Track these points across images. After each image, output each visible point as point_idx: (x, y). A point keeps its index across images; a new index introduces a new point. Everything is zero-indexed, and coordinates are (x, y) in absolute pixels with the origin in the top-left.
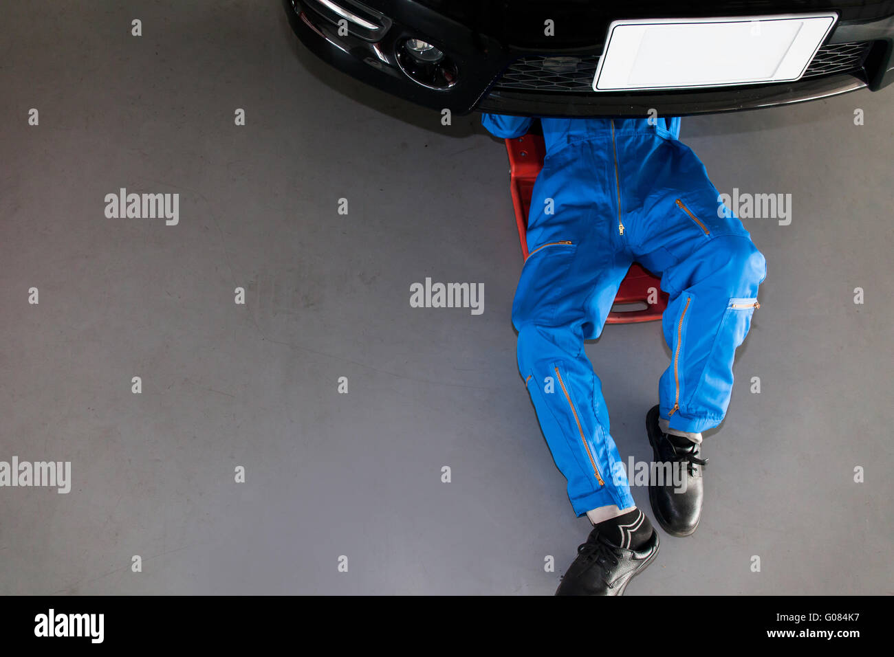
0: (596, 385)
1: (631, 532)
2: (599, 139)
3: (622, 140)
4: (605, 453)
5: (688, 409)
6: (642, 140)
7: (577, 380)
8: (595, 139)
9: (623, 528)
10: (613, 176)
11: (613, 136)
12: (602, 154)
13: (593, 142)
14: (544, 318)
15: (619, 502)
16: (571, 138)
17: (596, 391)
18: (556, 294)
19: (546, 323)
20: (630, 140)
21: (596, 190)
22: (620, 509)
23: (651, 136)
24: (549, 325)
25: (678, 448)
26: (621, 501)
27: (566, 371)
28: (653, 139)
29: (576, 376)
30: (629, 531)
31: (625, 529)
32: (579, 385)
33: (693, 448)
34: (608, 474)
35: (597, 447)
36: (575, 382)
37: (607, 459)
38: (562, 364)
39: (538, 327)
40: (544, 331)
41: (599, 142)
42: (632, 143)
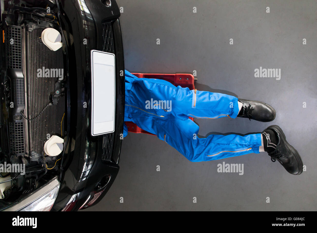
0: (216, 142)
1: (270, 142)
2: (130, 110)
3: (131, 103)
4: (240, 145)
5: (230, 112)
6: (132, 96)
7: (213, 149)
8: (130, 112)
9: (268, 146)
10: (143, 112)
11: (130, 106)
12: (136, 111)
13: (131, 112)
14: (190, 156)
15: (259, 145)
16: (129, 117)
17: (218, 142)
18: (182, 148)
19: (192, 156)
20: (132, 100)
21: (147, 119)
22: (261, 145)
23: (131, 92)
24: (192, 155)
25: (243, 114)
26: (259, 144)
27: (209, 153)
28: (132, 92)
29: (211, 150)
30: (270, 143)
31: (269, 145)
32: (215, 149)
33: (244, 108)
34: (248, 146)
35: (238, 148)
36: (214, 150)
37: (243, 145)
38: (207, 154)
39: (193, 159)
40: (194, 158)
41: (131, 110)
42: (133, 100)
